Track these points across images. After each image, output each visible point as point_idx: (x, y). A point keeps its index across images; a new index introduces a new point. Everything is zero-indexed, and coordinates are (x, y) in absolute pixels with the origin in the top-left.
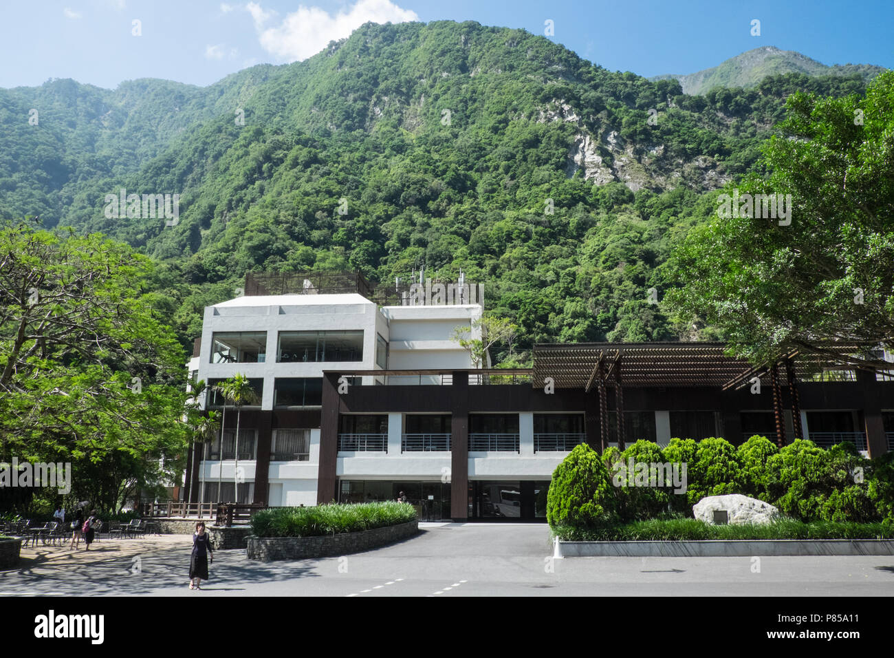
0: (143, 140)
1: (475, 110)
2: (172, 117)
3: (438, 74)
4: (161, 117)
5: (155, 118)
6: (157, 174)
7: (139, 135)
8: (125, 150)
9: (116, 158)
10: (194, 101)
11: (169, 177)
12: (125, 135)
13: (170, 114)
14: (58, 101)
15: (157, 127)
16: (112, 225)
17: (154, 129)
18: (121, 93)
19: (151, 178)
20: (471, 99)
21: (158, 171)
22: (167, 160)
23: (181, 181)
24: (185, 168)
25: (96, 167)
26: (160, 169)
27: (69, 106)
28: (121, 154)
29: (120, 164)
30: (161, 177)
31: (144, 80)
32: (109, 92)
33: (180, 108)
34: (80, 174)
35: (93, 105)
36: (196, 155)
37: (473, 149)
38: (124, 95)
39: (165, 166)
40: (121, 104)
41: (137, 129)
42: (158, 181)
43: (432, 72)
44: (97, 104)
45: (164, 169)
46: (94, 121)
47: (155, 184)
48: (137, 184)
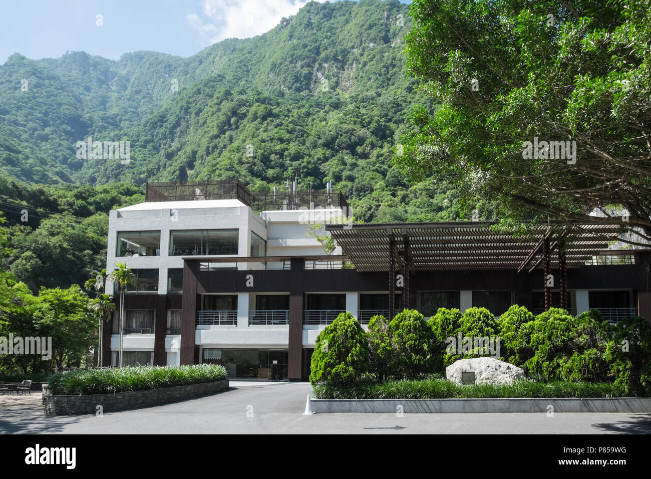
0: (143, 101)
1: (395, 73)
2: (164, 82)
3: (366, 45)
4: (156, 83)
5: (151, 83)
6: (154, 128)
7: (139, 97)
8: (130, 109)
9: (123, 116)
10: (179, 69)
11: (162, 130)
12: (128, 97)
13: (162, 80)
14: (75, 70)
15: (153, 90)
16: (122, 167)
17: (150, 92)
18: (124, 63)
19: (149, 130)
20: (391, 64)
21: (154, 125)
22: (161, 117)
23: (172, 133)
24: (174, 122)
25: (107, 123)
26: (156, 123)
27: (84, 73)
28: (126, 113)
29: (126, 120)
30: (157, 130)
31: (141, 52)
32: (114, 62)
33: (169, 75)
34: (96, 128)
35: (102, 73)
36: (182, 112)
37: (392, 105)
38: (126, 65)
39: (159, 121)
40: (124, 72)
41: (138, 92)
42: (155, 133)
43: (361, 43)
44: (106, 71)
45: (159, 123)
46: (104, 86)
47: (152, 135)
48: (139, 136)
